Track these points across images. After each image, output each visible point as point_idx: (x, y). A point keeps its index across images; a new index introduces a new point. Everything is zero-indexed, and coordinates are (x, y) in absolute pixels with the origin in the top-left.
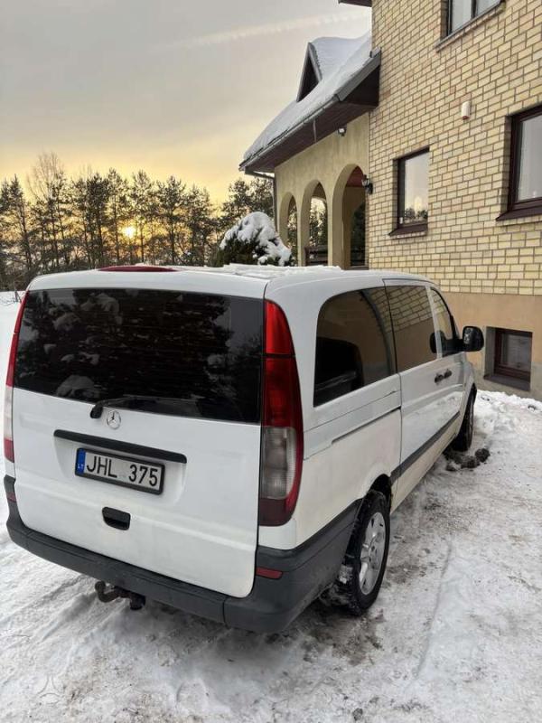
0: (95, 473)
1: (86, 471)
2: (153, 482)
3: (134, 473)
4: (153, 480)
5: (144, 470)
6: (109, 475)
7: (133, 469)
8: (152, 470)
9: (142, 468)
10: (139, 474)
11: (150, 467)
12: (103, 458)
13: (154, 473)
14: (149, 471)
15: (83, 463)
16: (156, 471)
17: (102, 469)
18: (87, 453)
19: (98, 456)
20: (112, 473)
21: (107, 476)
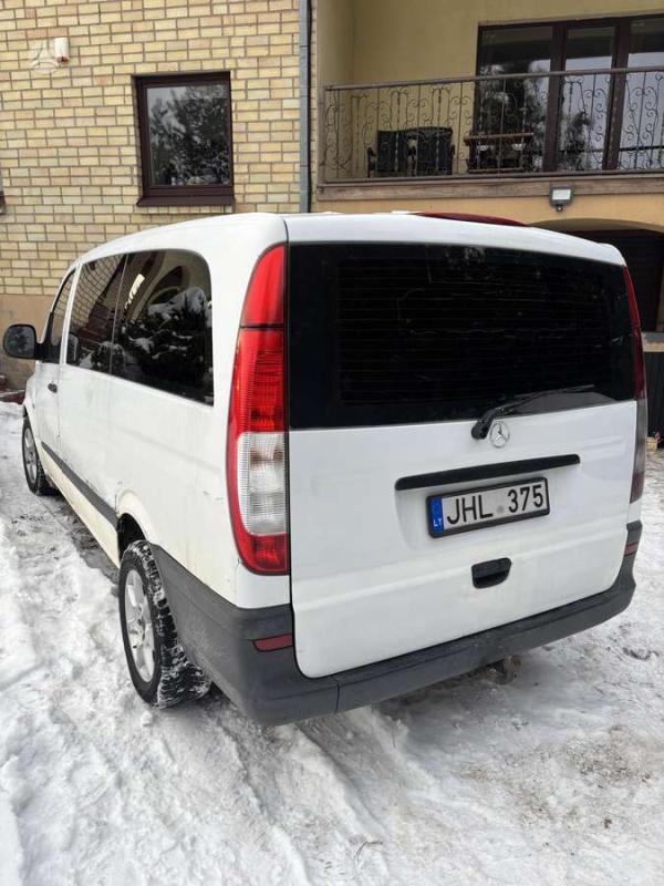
0: (461, 523)
1: (447, 525)
2: (539, 503)
3: (514, 500)
4: (538, 500)
5: (525, 493)
6: (482, 516)
7: (513, 496)
8: (535, 487)
9: (522, 490)
10: (521, 499)
11: (531, 485)
12: (468, 498)
13: (538, 491)
14: (531, 489)
15: (441, 516)
16: (539, 486)
17: (470, 514)
18: (443, 500)
19: (460, 498)
20: (484, 513)
21: (479, 520)
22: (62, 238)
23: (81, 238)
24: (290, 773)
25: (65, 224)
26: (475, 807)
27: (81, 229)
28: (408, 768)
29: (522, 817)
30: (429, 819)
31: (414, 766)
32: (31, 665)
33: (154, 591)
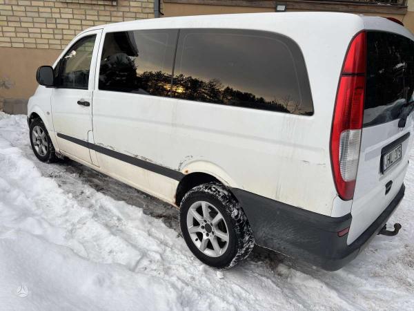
22: (11, 13)
23: (23, 14)
24: (300, 289)
25: (12, 5)
26: (387, 289)
27: (23, 9)
28: (350, 278)
29: (407, 290)
30: (376, 299)
31: (352, 277)
32: (140, 257)
33: (231, 211)
